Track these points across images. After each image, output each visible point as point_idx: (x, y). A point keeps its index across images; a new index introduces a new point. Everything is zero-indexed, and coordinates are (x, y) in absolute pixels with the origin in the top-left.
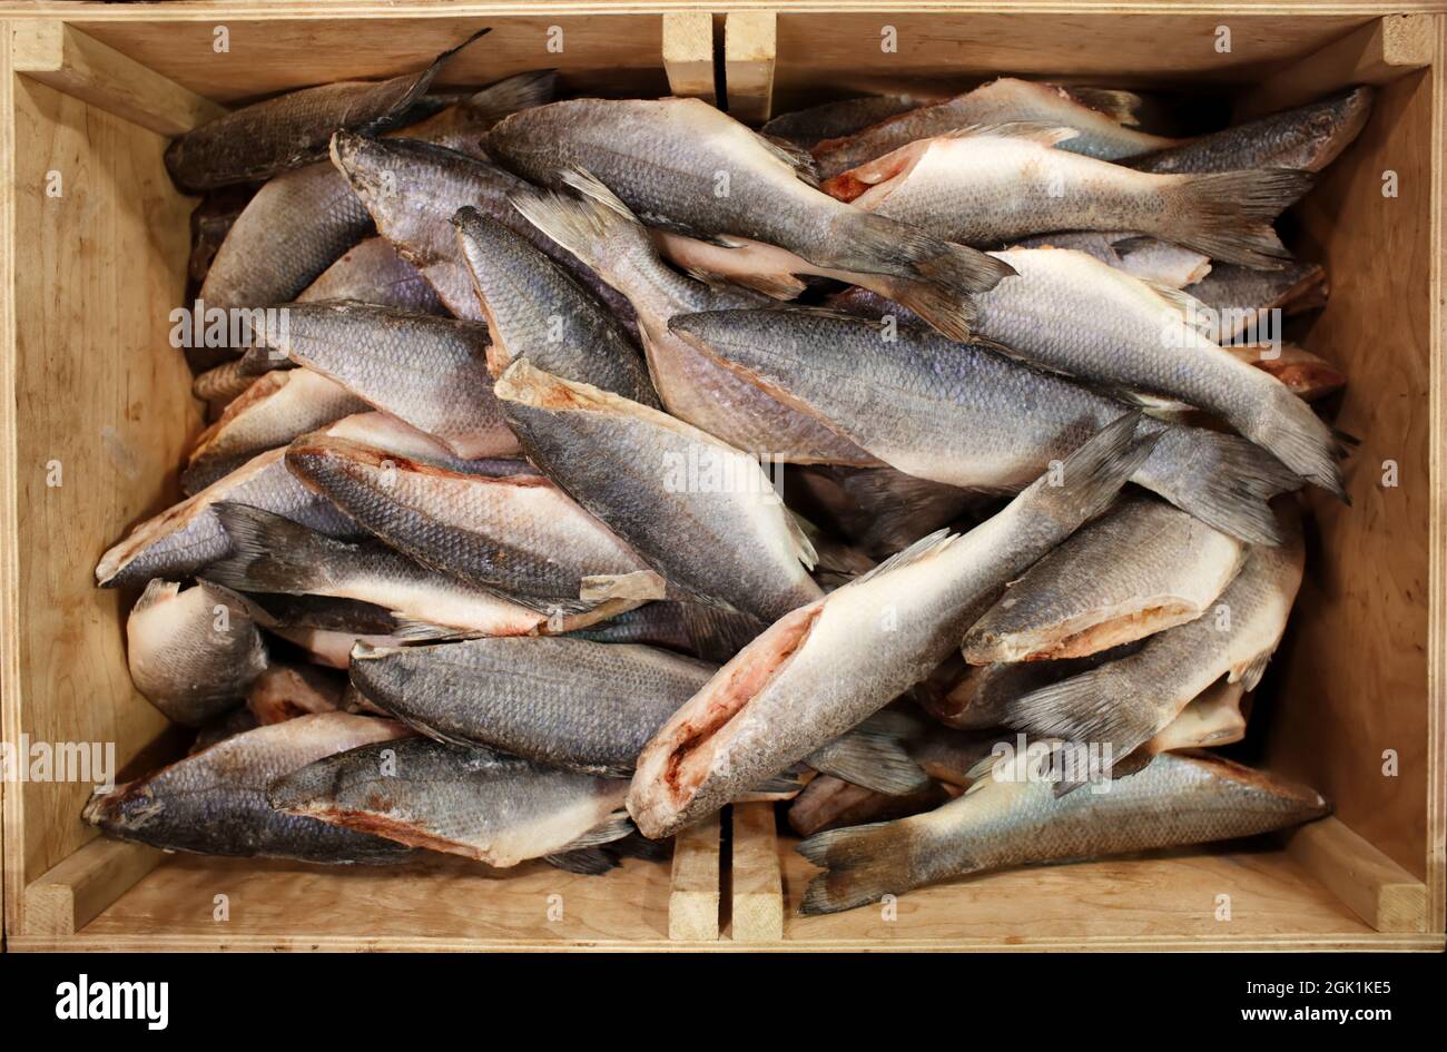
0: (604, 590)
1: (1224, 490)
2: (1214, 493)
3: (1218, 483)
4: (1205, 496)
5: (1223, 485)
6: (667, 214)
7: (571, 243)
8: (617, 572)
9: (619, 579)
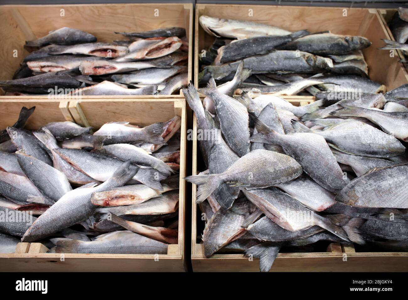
0: (32, 199)
1: (152, 180)
2: (150, 181)
3: (151, 179)
4: (148, 182)
5: (152, 179)
6: (59, 136)
7: (42, 140)
8: (35, 195)
9: (35, 197)
